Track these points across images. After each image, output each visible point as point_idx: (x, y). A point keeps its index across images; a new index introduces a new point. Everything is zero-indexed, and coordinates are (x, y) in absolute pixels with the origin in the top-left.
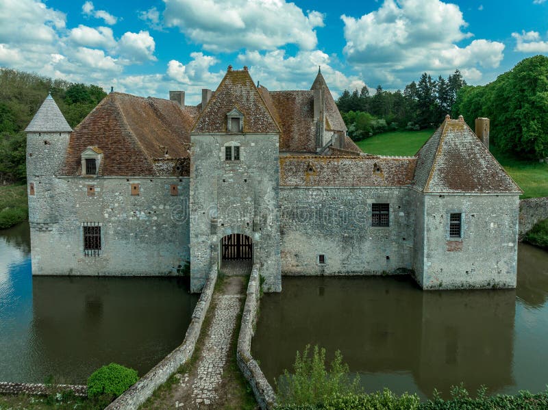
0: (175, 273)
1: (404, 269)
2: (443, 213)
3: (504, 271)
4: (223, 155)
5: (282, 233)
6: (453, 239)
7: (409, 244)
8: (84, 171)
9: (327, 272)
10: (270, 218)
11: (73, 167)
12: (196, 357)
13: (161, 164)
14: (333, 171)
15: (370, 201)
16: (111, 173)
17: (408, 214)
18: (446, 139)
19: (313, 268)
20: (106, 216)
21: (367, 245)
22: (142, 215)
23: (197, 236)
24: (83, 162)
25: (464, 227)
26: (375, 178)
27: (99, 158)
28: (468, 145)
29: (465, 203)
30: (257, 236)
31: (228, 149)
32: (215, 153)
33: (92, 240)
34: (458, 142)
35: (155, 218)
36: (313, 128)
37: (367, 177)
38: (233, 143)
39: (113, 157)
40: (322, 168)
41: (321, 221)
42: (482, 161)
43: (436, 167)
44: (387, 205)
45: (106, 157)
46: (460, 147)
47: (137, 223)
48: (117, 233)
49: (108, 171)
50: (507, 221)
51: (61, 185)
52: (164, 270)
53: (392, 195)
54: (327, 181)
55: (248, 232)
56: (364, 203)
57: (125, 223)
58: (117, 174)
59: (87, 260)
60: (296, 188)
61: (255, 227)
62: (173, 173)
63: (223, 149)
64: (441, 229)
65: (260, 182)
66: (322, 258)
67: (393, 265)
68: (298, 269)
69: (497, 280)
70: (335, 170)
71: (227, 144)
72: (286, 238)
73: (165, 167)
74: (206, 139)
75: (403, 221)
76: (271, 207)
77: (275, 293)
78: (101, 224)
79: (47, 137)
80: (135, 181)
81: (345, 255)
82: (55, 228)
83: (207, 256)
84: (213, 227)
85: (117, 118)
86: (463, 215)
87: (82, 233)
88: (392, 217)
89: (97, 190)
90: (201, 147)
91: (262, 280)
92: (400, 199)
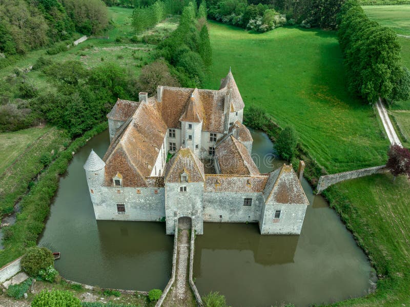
0: (158, 220)
1: (256, 221)
2: (273, 210)
3: (296, 229)
4: (179, 190)
5: (204, 208)
6: (276, 219)
7: (259, 213)
8: (115, 184)
9: (223, 221)
10: (199, 211)
11: (109, 183)
12: (176, 280)
13: (149, 180)
14: (228, 184)
15: (244, 197)
16: (127, 186)
17: (260, 203)
18: (281, 177)
19: (217, 219)
20: (126, 200)
21: (241, 212)
22: (143, 201)
23: (168, 217)
24: (114, 181)
25: (281, 215)
26: (247, 187)
27: (121, 180)
28: (290, 180)
29: (283, 207)
30: (193, 217)
31: (181, 188)
32: (176, 189)
33: (121, 208)
34: (286, 178)
35: (148, 202)
36: (223, 118)
37: (244, 187)
38: (183, 186)
39: (127, 177)
40: (223, 181)
41: (221, 203)
42: (295, 189)
43: (273, 192)
44: (251, 199)
45: (124, 178)
46: (286, 181)
47: (141, 203)
48: (132, 206)
49: (126, 185)
50: (300, 213)
51: (105, 189)
52: (153, 219)
53: (254, 195)
54: (225, 189)
55: (190, 216)
56: (241, 198)
57: (135, 203)
58: (130, 186)
59: (120, 215)
60: (211, 192)
61: (192, 214)
62: (155, 186)
63: (179, 188)
64: (271, 215)
65: (195, 199)
66: (221, 216)
67: (252, 219)
68: (211, 220)
69: (292, 232)
70: (229, 183)
71: (181, 186)
72: (205, 209)
73: (151, 182)
74: (172, 185)
75: (258, 205)
76: (200, 207)
77: (200, 235)
78: (124, 204)
79: (96, 173)
80: (139, 189)
81: (231, 215)
82: (104, 204)
83: (173, 223)
84: (175, 214)
85: (126, 157)
86: (281, 212)
87: (116, 206)
88: (253, 203)
89: (122, 191)
90: (170, 188)
91: (195, 231)
92: (257, 197)
